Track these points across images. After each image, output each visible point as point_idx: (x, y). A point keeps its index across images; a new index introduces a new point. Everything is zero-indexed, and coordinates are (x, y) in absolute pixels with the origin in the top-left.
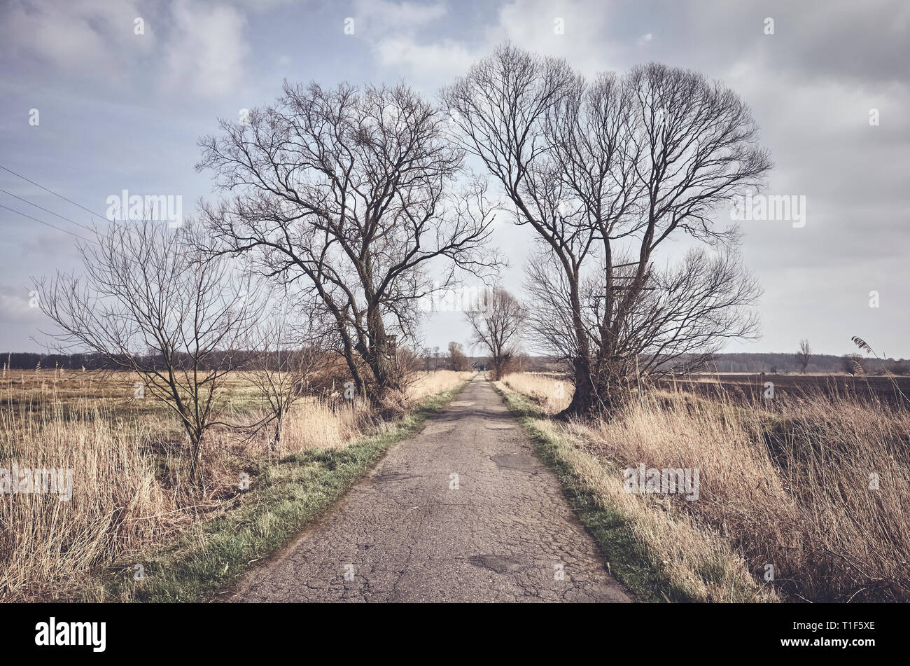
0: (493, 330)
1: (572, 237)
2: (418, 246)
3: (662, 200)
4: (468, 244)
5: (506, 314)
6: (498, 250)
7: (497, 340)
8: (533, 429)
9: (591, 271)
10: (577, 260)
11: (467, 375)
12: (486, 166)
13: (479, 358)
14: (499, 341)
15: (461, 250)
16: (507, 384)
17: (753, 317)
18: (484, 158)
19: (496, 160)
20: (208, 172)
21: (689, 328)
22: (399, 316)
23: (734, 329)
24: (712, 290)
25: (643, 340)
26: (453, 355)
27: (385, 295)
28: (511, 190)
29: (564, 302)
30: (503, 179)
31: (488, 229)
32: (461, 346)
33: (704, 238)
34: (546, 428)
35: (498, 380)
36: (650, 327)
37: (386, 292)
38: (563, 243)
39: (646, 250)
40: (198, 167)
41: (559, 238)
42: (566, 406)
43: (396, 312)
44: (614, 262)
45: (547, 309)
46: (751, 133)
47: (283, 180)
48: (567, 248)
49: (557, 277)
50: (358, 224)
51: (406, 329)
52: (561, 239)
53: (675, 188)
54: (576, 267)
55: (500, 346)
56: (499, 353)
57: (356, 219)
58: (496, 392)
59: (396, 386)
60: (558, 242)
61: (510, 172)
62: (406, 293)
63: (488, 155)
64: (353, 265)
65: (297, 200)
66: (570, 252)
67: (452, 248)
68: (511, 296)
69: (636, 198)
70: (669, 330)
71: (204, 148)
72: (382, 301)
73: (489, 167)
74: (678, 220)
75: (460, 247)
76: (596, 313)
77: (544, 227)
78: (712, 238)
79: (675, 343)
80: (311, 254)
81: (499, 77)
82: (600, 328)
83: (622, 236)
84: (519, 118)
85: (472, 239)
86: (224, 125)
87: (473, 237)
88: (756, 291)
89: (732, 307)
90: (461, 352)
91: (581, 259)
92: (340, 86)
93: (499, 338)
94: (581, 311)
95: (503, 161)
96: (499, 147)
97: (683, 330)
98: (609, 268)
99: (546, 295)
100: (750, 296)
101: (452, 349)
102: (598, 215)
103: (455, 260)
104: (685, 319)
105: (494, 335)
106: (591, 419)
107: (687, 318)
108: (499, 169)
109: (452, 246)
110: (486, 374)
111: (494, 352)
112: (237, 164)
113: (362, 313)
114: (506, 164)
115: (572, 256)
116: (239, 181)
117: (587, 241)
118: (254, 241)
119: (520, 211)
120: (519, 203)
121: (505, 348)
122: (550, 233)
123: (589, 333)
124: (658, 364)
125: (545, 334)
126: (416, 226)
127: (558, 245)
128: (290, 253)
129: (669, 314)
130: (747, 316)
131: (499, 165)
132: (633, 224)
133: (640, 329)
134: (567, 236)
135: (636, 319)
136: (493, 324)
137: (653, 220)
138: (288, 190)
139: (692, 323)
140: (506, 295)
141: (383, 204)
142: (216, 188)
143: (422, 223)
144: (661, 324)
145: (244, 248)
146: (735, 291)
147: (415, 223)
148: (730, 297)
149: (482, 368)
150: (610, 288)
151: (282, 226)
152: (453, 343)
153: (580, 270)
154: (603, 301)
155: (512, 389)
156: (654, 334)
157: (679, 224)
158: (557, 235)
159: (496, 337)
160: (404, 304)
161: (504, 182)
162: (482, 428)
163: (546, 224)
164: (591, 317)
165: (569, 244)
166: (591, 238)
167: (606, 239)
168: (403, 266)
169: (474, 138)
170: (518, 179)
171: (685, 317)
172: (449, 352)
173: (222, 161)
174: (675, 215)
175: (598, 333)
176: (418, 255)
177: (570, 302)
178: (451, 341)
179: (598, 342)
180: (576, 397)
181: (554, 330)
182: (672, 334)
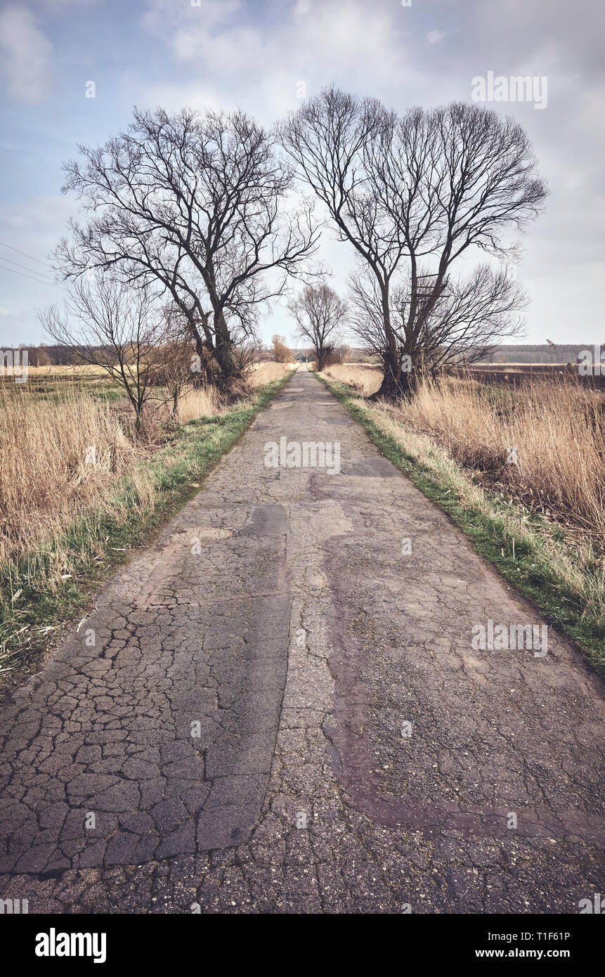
0: (316, 324)
1: (384, 254)
2: (257, 259)
3: (459, 221)
4: (297, 257)
5: (328, 309)
6: (324, 262)
7: (319, 334)
8: (351, 404)
9: (400, 282)
10: (388, 273)
11: (292, 366)
12: (315, 191)
13: (301, 350)
14: (321, 334)
15: (292, 262)
16: (329, 375)
17: (522, 319)
18: (313, 185)
19: (323, 185)
20: (72, 194)
21: (475, 329)
22: (242, 318)
23: (508, 330)
24: (493, 298)
25: (438, 338)
26: (276, 348)
27: (228, 300)
28: (335, 213)
29: (376, 308)
30: (328, 203)
31: (316, 245)
32: (284, 339)
33: (494, 253)
34: (361, 404)
35: (320, 370)
36: (444, 327)
37: (230, 297)
38: (377, 258)
39: (444, 264)
40: (64, 189)
41: (373, 253)
42: (377, 390)
43: (239, 315)
44: (418, 274)
45: (362, 315)
46: (532, 166)
47: (140, 202)
48: (380, 262)
49: (371, 288)
50: (202, 236)
51: (247, 328)
52: (376, 254)
53: (470, 210)
54: (387, 278)
55: (322, 339)
56: (321, 346)
57: (200, 232)
58: (320, 381)
59: (239, 376)
60: (373, 257)
61: (334, 198)
62: (246, 298)
63: (316, 182)
64: (199, 273)
65: (153, 219)
66: (382, 266)
67: (286, 261)
68: (332, 292)
69: (439, 217)
70: (458, 330)
71: (68, 172)
72: (227, 305)
73: (317, 192)
74: (472, 238)
75: (292, 260)
76: (403, 316)
77: (362, 244)
78: (499, 253)
79: (464, 340)
80: (160, 262)
81: (325, 114)
82: (405, 328)
83: (424, 254)
84: (341, 150)
85: (302, 253)
86: (83, 150)
87: (303, 251)
88: (526, 300)
89: (507, 312)
90: (284, 344)
91: (391, 272)
92: (184, 112)
93: (321, 331)
94: (390, 314)
95: (328, 188)
96: (325, 175)
97: (469, 331)
98: (414, 278)
99: (362, 304)
100: (522, 303)
101: (275, 342)
102: (407, 234)
103: (288, 271)
104: (471, 322)
105: (317, 328)
106: (394, 399)
107: (473, 320)
108: (325, 194)
109: (285, 258)
110: (309, 365)
111: (317, 345)
112: (96, 185)
113: (208, 314)
114: (331, 191)
115: (385, 270)
116: (100, 201)
117: (396, 257)
118: (118, 256)
119: (343, 231)
120: (342, 225)
121: (327, 341)
122: (366, 249)
123: (395, 333)
124: (450, 357)
125: (362, 334)
126: (255, 243)
127: (372, 259)
128: (149, 265)
129: (460, 317)
130: (517, 320)
131: (325, 191)
132: (434, 243)
133: (438, 328)
134: (380, 252)
135: (433, 321)
136: (315, 318)
137: (451, 238)
138: (144, 210)
139: (477, 325)
140: (328, 290)
141: (225, 220)
142: (82, 209)
143: (261, 241)
144: (453, 325)
145: (111, 261)
146: (510, 300)
147: (254, 240)
148: (507, 303)
149: (304, 360)
150: (414, 295)
151: (141, 242)
152: (277, 336)
153: (390, 281)
154: (409, 306)
155: (334, 378)
156: (446, 334)
157: (473, 241)
158: (373, 251)
159: (318, 330)
160: (245, 307)
161: (329, 206)
162: (313, 405)
163: (363, 241)
164: (398, 320)
165: (382, 259)
166: (400, 255)
167: (413, 256)
168: (245, 276)
169: (303, 166)
170: (341, 204)
171: (471, 320)
172: (273, 345)
173: (84, 183)
174: (469, 233)
175: (404, 332)
176: (256, 267)
177: (382, 307)
178: (275, 334)
179: (402, 340)
180: (384, 383)
181: (368, 331)
182: (461, 333)
